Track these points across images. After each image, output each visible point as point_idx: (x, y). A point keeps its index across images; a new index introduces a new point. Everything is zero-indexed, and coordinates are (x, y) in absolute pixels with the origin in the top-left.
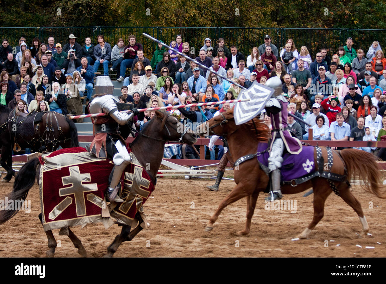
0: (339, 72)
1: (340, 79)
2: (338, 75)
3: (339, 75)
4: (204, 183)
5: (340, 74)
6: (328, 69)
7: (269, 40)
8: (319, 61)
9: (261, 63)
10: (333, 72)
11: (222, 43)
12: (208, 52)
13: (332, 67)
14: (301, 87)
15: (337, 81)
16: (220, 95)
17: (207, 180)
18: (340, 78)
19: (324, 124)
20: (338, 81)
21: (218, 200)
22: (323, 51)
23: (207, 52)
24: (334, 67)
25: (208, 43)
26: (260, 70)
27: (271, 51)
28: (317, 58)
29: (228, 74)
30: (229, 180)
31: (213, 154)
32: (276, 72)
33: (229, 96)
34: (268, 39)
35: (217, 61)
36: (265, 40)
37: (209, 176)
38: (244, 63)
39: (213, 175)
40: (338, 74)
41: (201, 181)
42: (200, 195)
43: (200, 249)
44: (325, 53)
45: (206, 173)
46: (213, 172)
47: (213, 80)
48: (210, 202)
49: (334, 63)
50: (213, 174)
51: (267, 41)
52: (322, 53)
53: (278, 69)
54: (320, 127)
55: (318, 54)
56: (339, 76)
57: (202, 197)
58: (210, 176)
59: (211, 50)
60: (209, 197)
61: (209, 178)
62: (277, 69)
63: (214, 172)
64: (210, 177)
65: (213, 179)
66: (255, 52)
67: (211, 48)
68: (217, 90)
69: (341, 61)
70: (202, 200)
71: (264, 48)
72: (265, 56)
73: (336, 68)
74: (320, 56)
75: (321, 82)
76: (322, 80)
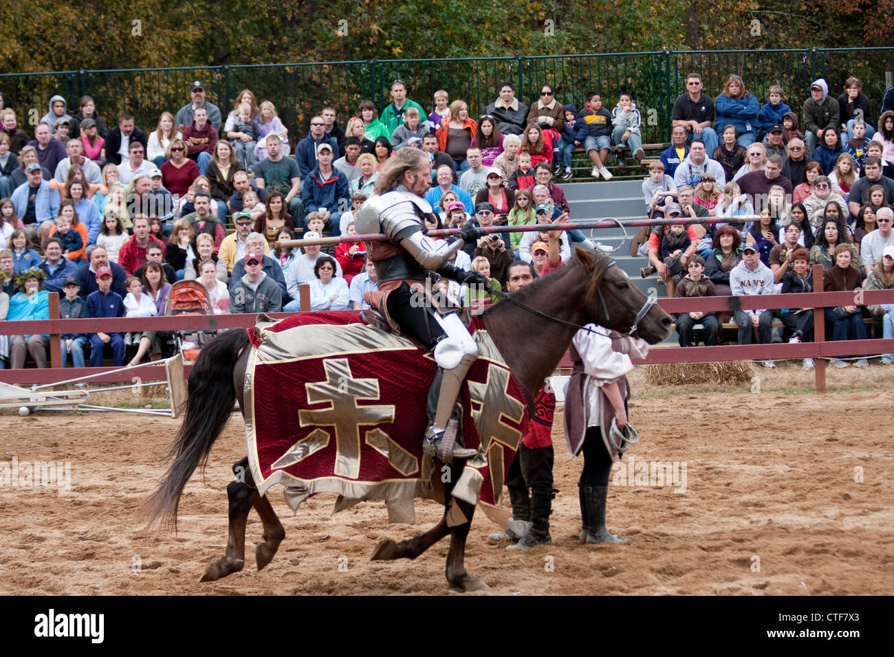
0: (366, 161)
1: (369, 176)
2: (363, 167)
3: (366, 166)
4: (64, 420)
5: (369, 164)
6: (340, 153)
7: (203, 94)
8: (318, 135)
9: (182, 146)
10: (351, 161)
11: (89, 107)
12: (60, 129)
13: (350, 149)
14: (279, 199)
15: (361, 181)
16: (90, 223)
17: (70, 415)
18: (368, 173)
19: (334, 276)
20: (364, 181)
21: (97, 454)
22: (326, 111)
23: (57, 128)
24: (356, 149)
25: (58, 106)
26: (178, 161)
27: (206, 118)
28: (313, 128)
29: (109, 175)
30: (122, 412)
31: (78, 358)
32: (219, 165)
33: (111, 225)
34: (200, 90)
35: (77, 146)
36: (193, 95)
37: (73, 405)
38: (141, 149)
39: (84, 403)
40: (364, 165)
41: (57, 418)
42: (56, 445)
43: (64, 552)
44: (332, 115)
45: (67, 397)
46: (83, 395)
47: (75, 189)
48: (81, 457)
49: (355, 140)
50: (83, 400)
51: (198, 96)
52: (324, 116)
53: (224, 160)
54: (326, 282)
55: (316, 120)
56: (368, 170)
57: (60, 448)
58: (77, 404)
59: (66, 124)
60: (78, 448)
61: (75, 409)
62: (221, 157)
63: (86, 395)
64: (77, 407)
65: (83, 411)
66: (167, 123)
67: (68, 118)
68: (83, 214)
69: (369, 133)
70: (61, 454)
71: (191, 113)
72: (191, 132)
73: (359, 150)
74: (322, 125)
75: (324, 182)
76: (325, 177)
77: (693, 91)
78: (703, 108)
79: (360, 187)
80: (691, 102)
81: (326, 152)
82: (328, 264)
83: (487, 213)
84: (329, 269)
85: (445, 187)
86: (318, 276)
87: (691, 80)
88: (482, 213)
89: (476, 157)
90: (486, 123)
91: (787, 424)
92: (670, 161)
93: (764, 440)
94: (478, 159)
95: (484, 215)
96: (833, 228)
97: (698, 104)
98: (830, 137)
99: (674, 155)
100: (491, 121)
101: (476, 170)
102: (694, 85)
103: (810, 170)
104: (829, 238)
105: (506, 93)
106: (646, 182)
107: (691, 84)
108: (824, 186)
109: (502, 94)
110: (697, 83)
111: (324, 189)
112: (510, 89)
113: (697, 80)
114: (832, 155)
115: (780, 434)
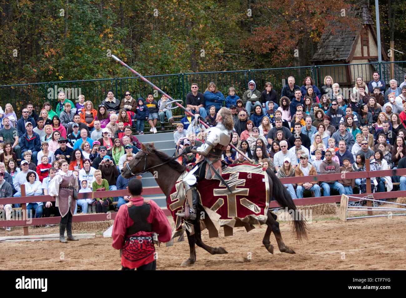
0: (48, 128)
2: (47, 131)
8: (26, 117)
18: (49, 133)
19: (35, 180)
28: (24, 114)
55: (25, 110)
75: (30, 139)
76: (30, 137)
77: (194, 91)
78: (199, 98)
79: (46, 140)
80: (193, 96)
81: (30, 125)
82: (33, 175)
83: (104, 151)
84: (34, 176)
85: (85, 138)
86: (28, 181)
87: (193, 86)
88: (101, 151)
89: (98, 124)
90: (102, 109)
91: (243, 240)
92: (185, 123)
93: (233, 248)
94: (99, 125)
95: (103, 152)
96: (260, 150)
97: (196, 97)
98: (258, 109)
99: (187, 120)
100: (104, 107)
101: (98, 130)
102: (194, 88)
103: (249, 124)
104: (258, 155)
105: (110, 95)
106: (176, 133)
107: (193, 88)
108: (256, 131)
109: (108, 95)
110: (196, 87)
111: (30, 142)
112: (112, 93)
113: (196, 86)
114: (259, 117)
115: (240, 245)
